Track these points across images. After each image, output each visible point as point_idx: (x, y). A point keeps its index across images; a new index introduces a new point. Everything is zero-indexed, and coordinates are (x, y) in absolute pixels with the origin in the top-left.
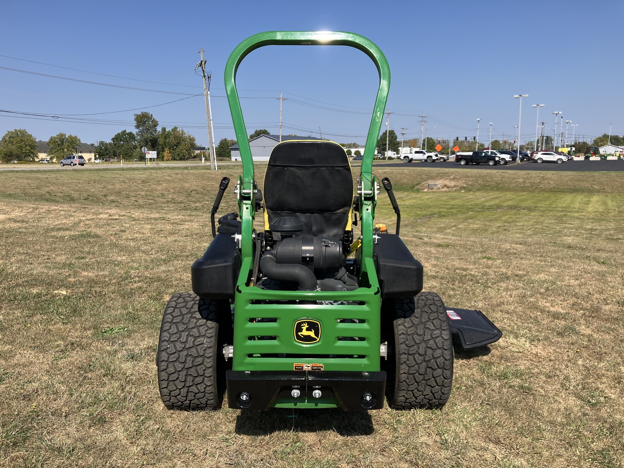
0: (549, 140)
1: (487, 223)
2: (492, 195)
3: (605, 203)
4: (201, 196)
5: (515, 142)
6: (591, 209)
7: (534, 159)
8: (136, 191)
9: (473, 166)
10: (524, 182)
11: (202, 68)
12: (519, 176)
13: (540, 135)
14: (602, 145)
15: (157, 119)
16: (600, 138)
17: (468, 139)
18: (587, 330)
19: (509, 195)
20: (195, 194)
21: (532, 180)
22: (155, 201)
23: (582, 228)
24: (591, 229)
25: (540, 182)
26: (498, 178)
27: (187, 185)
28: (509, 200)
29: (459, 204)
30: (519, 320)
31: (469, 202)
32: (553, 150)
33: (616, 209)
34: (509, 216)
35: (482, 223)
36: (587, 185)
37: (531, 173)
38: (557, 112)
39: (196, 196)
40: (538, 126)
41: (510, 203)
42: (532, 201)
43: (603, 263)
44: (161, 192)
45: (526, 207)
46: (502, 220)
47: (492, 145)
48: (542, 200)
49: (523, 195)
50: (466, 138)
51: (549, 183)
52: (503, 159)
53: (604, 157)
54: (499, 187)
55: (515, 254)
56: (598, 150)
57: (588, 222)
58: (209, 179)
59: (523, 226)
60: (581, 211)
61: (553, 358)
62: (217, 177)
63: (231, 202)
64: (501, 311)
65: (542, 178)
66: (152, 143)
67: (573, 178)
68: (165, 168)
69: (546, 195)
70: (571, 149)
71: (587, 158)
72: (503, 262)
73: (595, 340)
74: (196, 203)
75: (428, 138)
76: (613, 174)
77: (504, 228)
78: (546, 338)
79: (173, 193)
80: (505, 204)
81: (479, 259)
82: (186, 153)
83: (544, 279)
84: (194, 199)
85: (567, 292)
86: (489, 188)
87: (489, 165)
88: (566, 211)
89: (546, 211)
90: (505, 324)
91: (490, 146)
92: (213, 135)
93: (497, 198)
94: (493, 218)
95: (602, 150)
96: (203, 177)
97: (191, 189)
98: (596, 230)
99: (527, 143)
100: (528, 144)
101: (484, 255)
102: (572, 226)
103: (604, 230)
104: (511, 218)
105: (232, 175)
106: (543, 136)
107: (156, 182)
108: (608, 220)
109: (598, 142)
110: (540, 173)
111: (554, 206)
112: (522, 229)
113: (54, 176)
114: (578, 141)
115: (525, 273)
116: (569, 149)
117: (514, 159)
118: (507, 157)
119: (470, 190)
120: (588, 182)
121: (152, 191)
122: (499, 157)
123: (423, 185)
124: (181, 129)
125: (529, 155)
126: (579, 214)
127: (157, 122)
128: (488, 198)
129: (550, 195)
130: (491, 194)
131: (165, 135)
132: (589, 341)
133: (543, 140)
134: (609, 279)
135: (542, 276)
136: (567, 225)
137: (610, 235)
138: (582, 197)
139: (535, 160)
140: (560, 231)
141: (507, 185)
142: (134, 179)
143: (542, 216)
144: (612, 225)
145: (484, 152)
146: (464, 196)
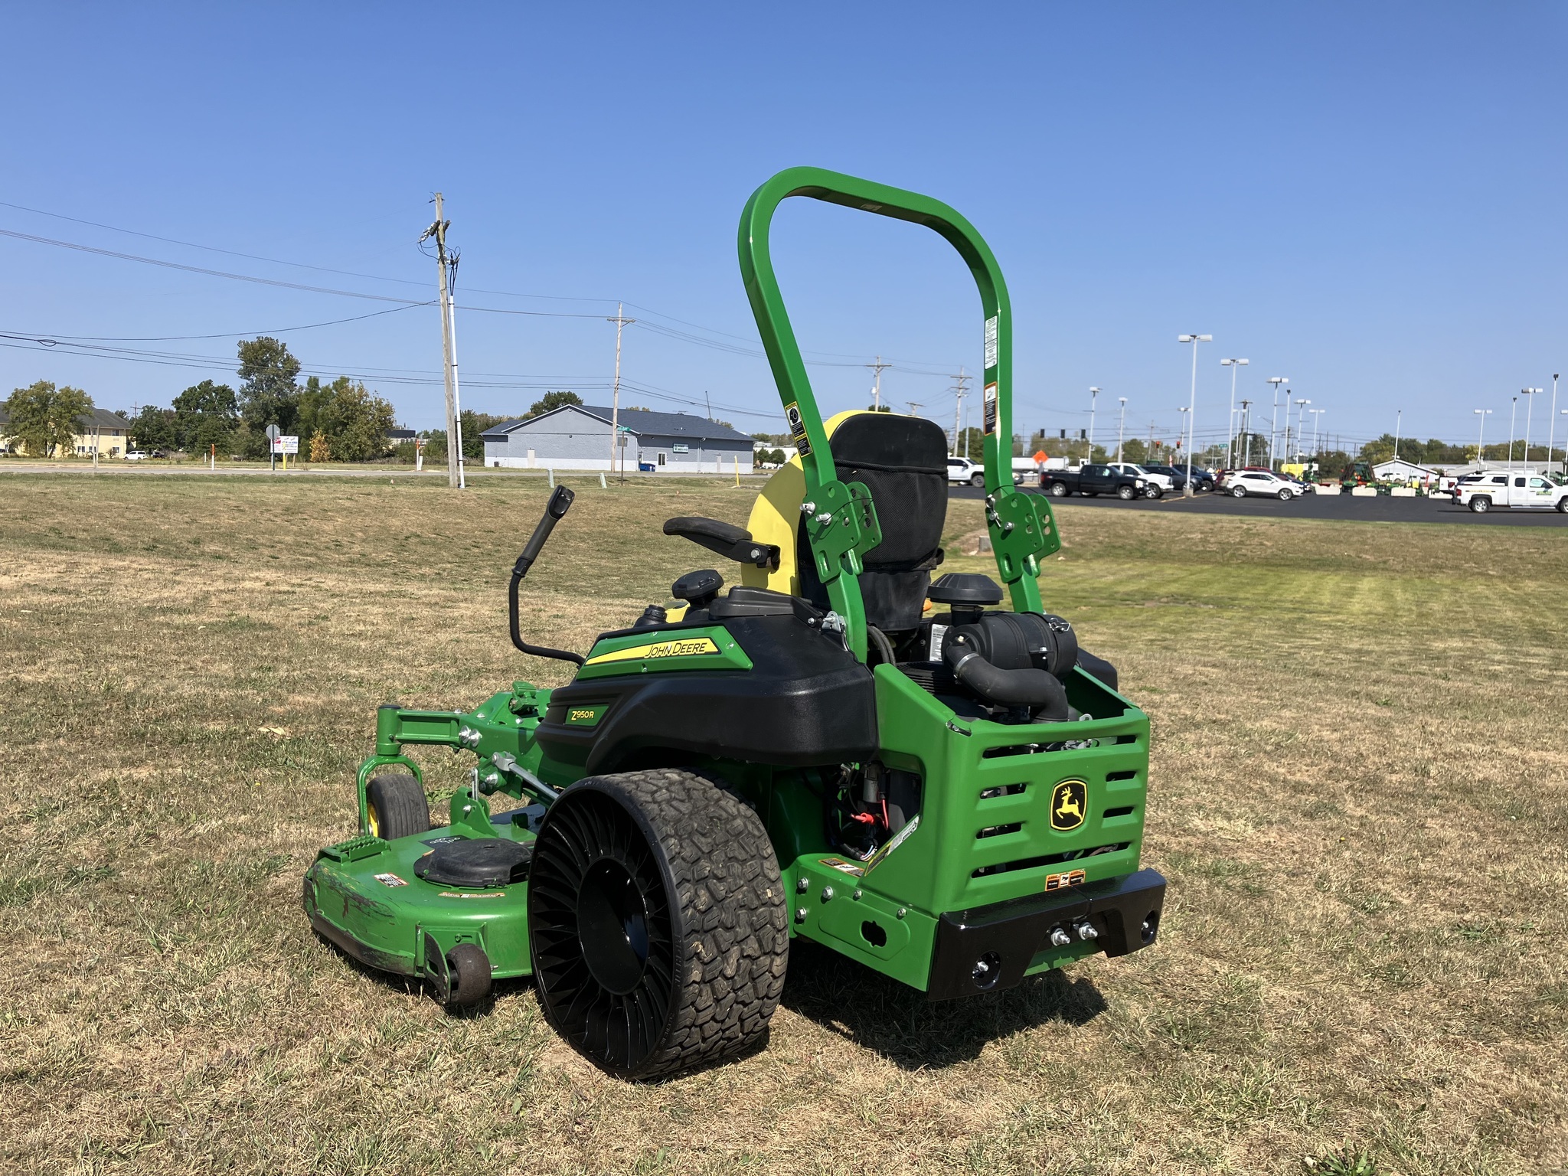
0: (1258, 444)
1: (1122, 631)
2: (1129, 569)
3: (1388, 595)
4: (432, 550)
5: (1178, 447)
6: (1357, 606)
7: (1224, 489)
8: (272, 533)
9: (1081, 501)
10: (1204, 541)
11: (438, 239)
12: (1193, 526)
13: (1239, 432)
14: (1379, 462)
15: (296, 357)
16: (1374, 444)
17: (1068, 435)
18: (1358, 809)
19: (1170, 570)
20: (416, 544)
21: (1223, 537)
22: (319, 558)
23: (1338, 647)
24: (1359, 651)
25: (1241, 543)
26: (1143, 529)
27: (395, 523)
28: (1169, 582)
29: (1056, 586)
30: (1231, 793)
31: (1076, 583)
32: (1268, 467)
33: (1414, 608)
34: (1172, 618)
35: (1112, 631)
36: (1347, 551)
37: (1221, 521)
38: (1278, 379)
39: (420, 549)
40: (1235, 411)
41: (1173, 588)
42: (1223, 584)
43: (1386, 704)
44: (334, 538)
45: (1212, 598)
46: (1158, 626)
47: (1124, 450)
48: (1248, 584)
49: (1202, 571)
50: (1063, 432)
51: (1262, 544)
52: (1153, 485)
53: (1384, 489)
54: (1145, 550)
55: (1206, 684)
56: (1371, 472)
57: (1351, 636)
58: (447, 509)
59: (1207, 640)
60: (1335, 610)
61: (1297, 849)
62: (467, 504)
63: (506, 565)
64: (1193, 779)
65: (1247, 533)
66: (280, 416)
67: (1317, 536)
68: (330, 478)
69: (1257, 572)
70: (1311, 467)
71: (1346, 489)
72: (1182, 698)
73: (1372, 823)
74: (420, 565)
75: (971, 429)
76: (1405, 528)
77: (1164, 643)
78: (1284, 821)
79: (363, 540)
80: (1162, 591)
81: (1132, 690)
82: (369, 443)
83: (1269, 729)
84: (415, 557)
85: (1317, 751)
86: (1122, 552)
87: (1120, 498)
88: (1302, 610)
89: (1256, 608)
90: (1204, 798)
91: (1121, 453)
92: (458, 402)
93: (1143, 576)
94: (1137, 621)
95: (1378, 472)
96: (431, 503)
97: (406, 533)
98: (1369, 653)
99: (1207, 449)
100: (1210, 452)
101: (1141, 683)
102: (1316, 643)
103: (1388, 653)
104: (1177, 622)
105: (504, 502)
106: (1246, 435)
107: (319, 513)
108: (1397, 633)
109: (1371, 454)
110: (1242, 522)
111: (1275, 598)
112: (1205, 647)
113: (59, 488)
114: (1324, 448)
115: (1230, 718)
116: (1305, 467)
117: (1179, 486)
118: (1163, 481)
119: (1079, 557)
120: (1351, 545)
121: (312, 536)
122: (1144, 481)
123: (968, 540)
124: (357, 383)
125: (1214, 478)
126: (1332, 617)
127: (296, 362)
128: (1123, 575)
129: (1265, 572)
130: (1127, 566)
131: (317, 395)
132: (1362, 825)
133: (1244, 443)
134: (1397, 732)
135: (1266, 723)
136: (1305, 642)
137: (1401, 665)
138: (1337, 578)
139: (1229, 490)
140: (1290, 654)
141: (1164, 546)
142: (264, 504)
143: (1249, 619)
144: (1405, 643)
145: (1109, 468)
146: (1067, 570)
